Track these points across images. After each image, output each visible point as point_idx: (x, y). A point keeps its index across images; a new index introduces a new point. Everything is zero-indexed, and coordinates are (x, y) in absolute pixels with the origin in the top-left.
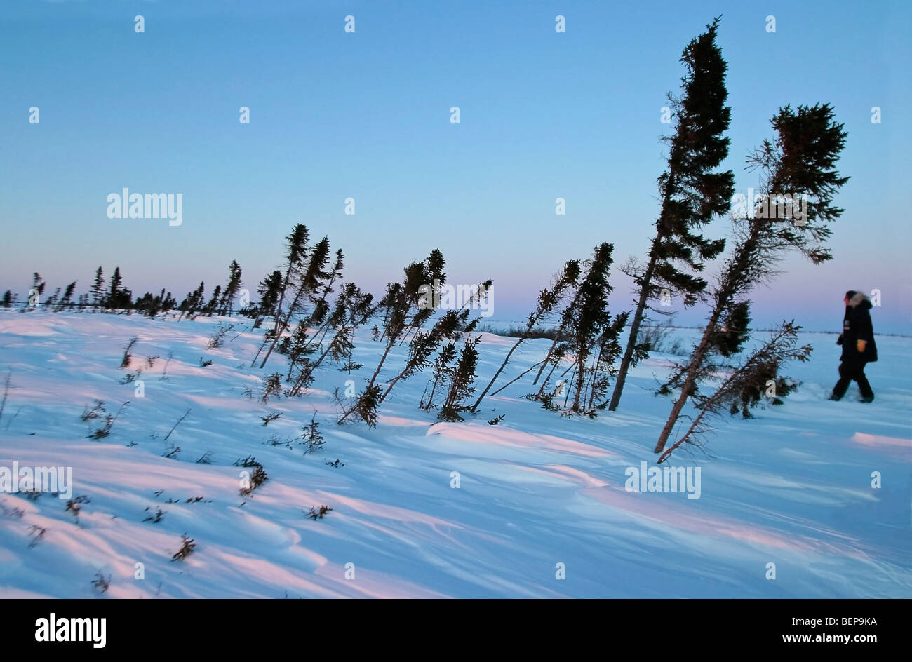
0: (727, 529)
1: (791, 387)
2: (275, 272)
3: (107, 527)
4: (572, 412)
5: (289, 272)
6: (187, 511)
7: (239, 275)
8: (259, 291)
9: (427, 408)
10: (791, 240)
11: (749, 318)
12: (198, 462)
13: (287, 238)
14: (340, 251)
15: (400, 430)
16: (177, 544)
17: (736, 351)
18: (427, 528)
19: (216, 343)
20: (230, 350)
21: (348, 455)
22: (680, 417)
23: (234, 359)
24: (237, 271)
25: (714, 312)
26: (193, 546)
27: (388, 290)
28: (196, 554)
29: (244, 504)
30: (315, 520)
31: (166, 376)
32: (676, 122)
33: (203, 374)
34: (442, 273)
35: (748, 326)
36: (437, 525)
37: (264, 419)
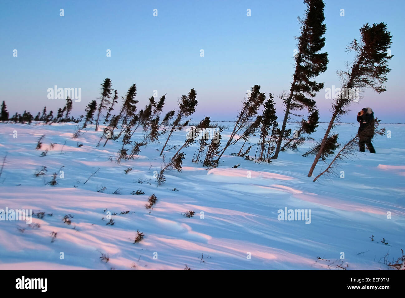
0: (359, 208)
1: (337, 146)
2: (93, 101)
3: (91, 230)
4: (260, 161)
5: (102, 101)
6: (125, 218)
7: (71, 103)
8: (86, 110)
9: (196, 162)
10: (367, 83)
11: (318, 117)
12: (113, 194)
13: (101, 85)
14: (116, 91)
15: (191, 173)
16: (133, 235)
17: (313, 131)
18: (242, 217)
19: (76, 135)
20: (84, 139)
21: (178, 186)
22: (319, 161)
23: (88, 143)
24: (70, 101)
25: (334, 115)
26: (143, 235)
27: (146, 108)
28: (145, 239)
29: (150, 212)
30: (189, 218)
31: (63, 152)
32: (301, 30)
33: (80, 150)
34: (196, 99)
35: (318, 121)
36: (247, 216)
37: (125, 171)
